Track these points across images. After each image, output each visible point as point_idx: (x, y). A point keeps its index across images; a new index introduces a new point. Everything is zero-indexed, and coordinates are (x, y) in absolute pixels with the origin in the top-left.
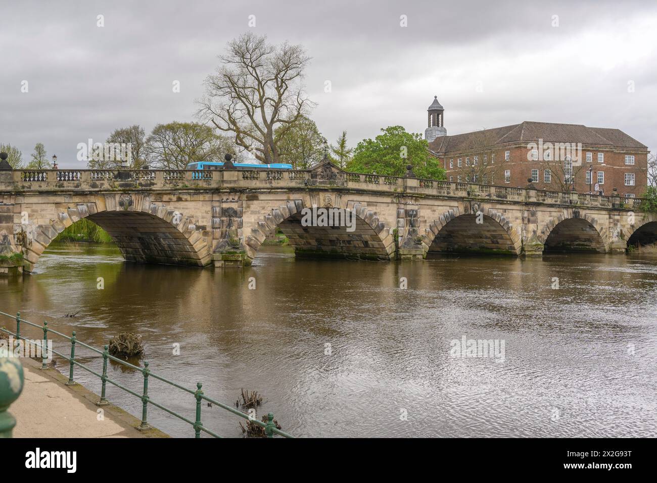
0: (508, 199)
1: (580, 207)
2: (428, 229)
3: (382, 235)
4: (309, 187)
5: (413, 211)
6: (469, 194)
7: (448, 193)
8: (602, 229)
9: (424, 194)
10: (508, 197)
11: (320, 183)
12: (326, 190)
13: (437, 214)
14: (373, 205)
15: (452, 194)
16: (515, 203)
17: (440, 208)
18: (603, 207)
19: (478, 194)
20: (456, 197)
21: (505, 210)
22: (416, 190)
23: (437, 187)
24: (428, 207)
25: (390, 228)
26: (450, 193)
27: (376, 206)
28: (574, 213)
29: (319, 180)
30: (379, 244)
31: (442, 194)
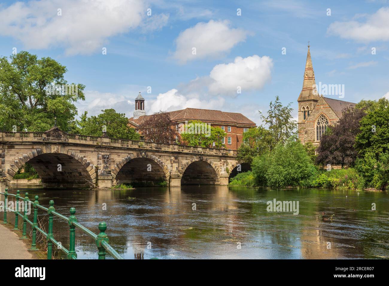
0: (162, 150)
1: (203, 155)
2: (116, 166)
3: (88, 169)
4: (45, 141)
5: (106, 155)
6: (139, 147)
7: (127, 146)
8: (216, 167)
9: (112, 146)
10: (162, 149)
11: (52, 139)
12: (55, 144)
13: (121, 157)
14: (84, 152)
15: (129, 147)
16: (166, 152)
17: (123, 154)
18: (216, 155)
19: (144, 147)
20: (132, 148)
21: (160, 156)
22: (109, 144)
23: (121, 143)
24: (116, 153)
25: (93, 165)
27: (85, 152)
28: (200, 158)
29: (51, 138)
30: (87, 174)
31: (124, 147)
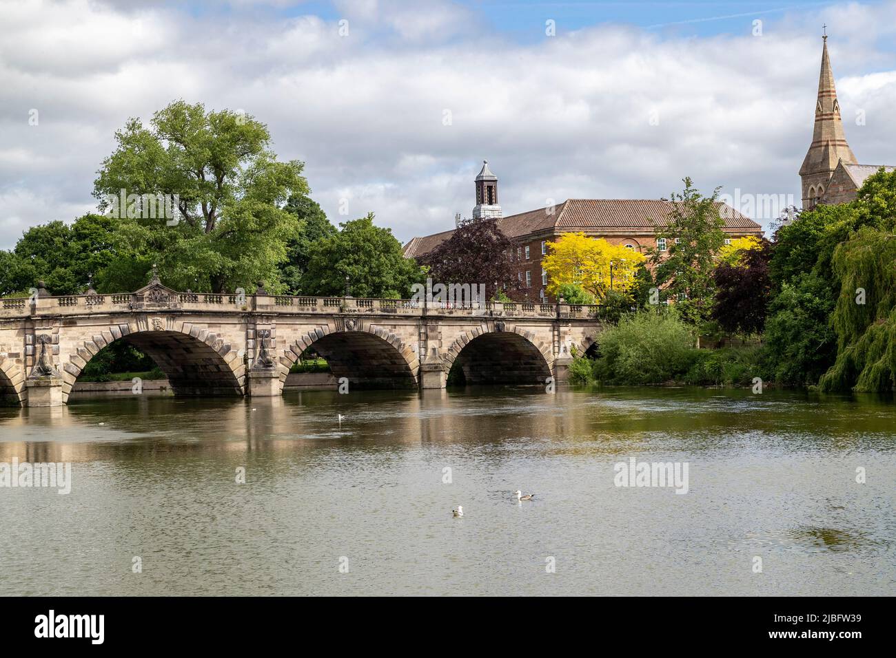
0: (399, 314)
1: (504, 319)
2: (288, 350)
3: (228, 358)
4: (134, 310)
5: (265, 331)
6: (341, 310)
7: (314, 310)
8: (542, 343)
10: (398, 310)
11: (148, 306)
12: (153, 313)
13: (300, 333)
14: (216, 327)
15: (319, 311)
16: (407, 318)
17: (303, 326)
18: (543, 317)
19: (353, 309)
20: (322, 314)
21: (395, 326)
22: (269, 308)
23: (298, 303)
24: (287, 326)
25: (238, 350)
26: (316, 310)
27: (220, 327)
28: (497, 326)
29: (145, 303)
31: (305, 312)
